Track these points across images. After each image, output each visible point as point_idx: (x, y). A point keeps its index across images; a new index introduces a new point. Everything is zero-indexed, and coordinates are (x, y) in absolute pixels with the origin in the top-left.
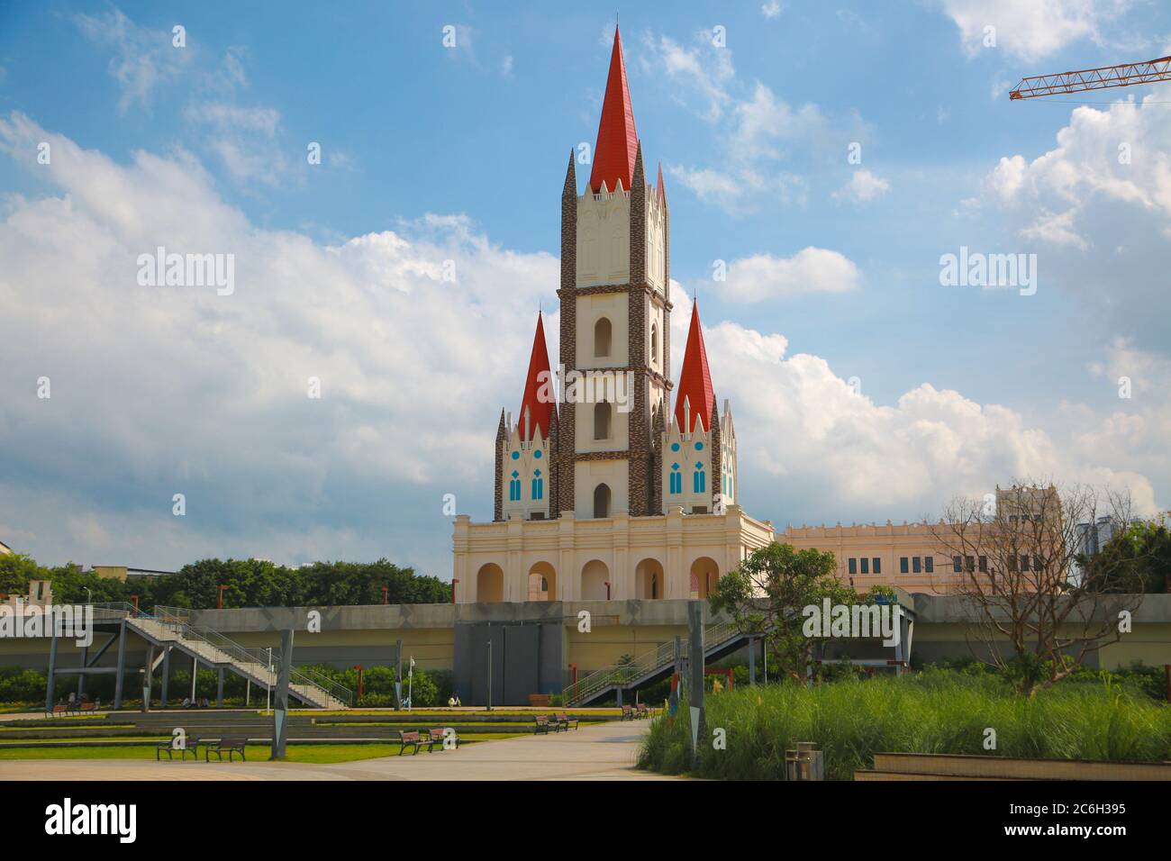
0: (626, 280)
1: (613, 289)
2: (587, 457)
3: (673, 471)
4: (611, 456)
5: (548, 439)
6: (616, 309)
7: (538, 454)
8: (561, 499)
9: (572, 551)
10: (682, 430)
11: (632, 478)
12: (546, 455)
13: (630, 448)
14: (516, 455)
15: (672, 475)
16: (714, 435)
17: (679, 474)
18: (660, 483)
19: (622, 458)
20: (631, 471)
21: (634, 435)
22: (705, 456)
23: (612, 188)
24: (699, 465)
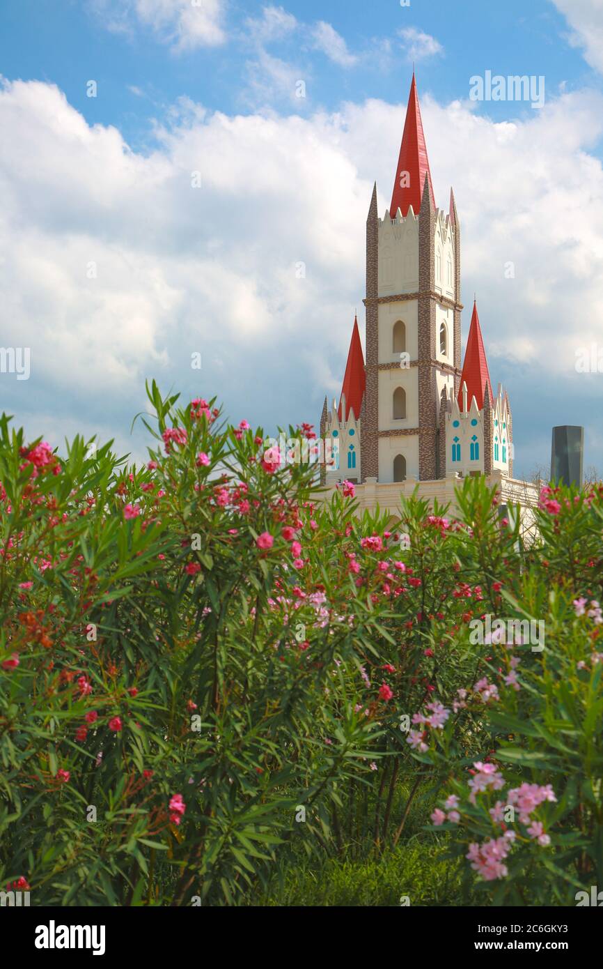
0: (416, 289)
1: (406, 297)
2: (387, 434)
3: (454, 443)
4: (405, 432)
5: (359, 420)
6: (409, 313)
7: (352, 432)
8: (369, 468)
10: (461, 410)
11: (421, 450)
12: (358, 433)
13: (420, 426)
14: (335, 434)
15: (454, 446)
16: (486, 413)
17: (459, 446)
18: (444, 453)
19: (414, 433)
20: (421, 444)
21: (423, 415)
22: (479, 430)
23: (405, 213)
24: (474, 438)
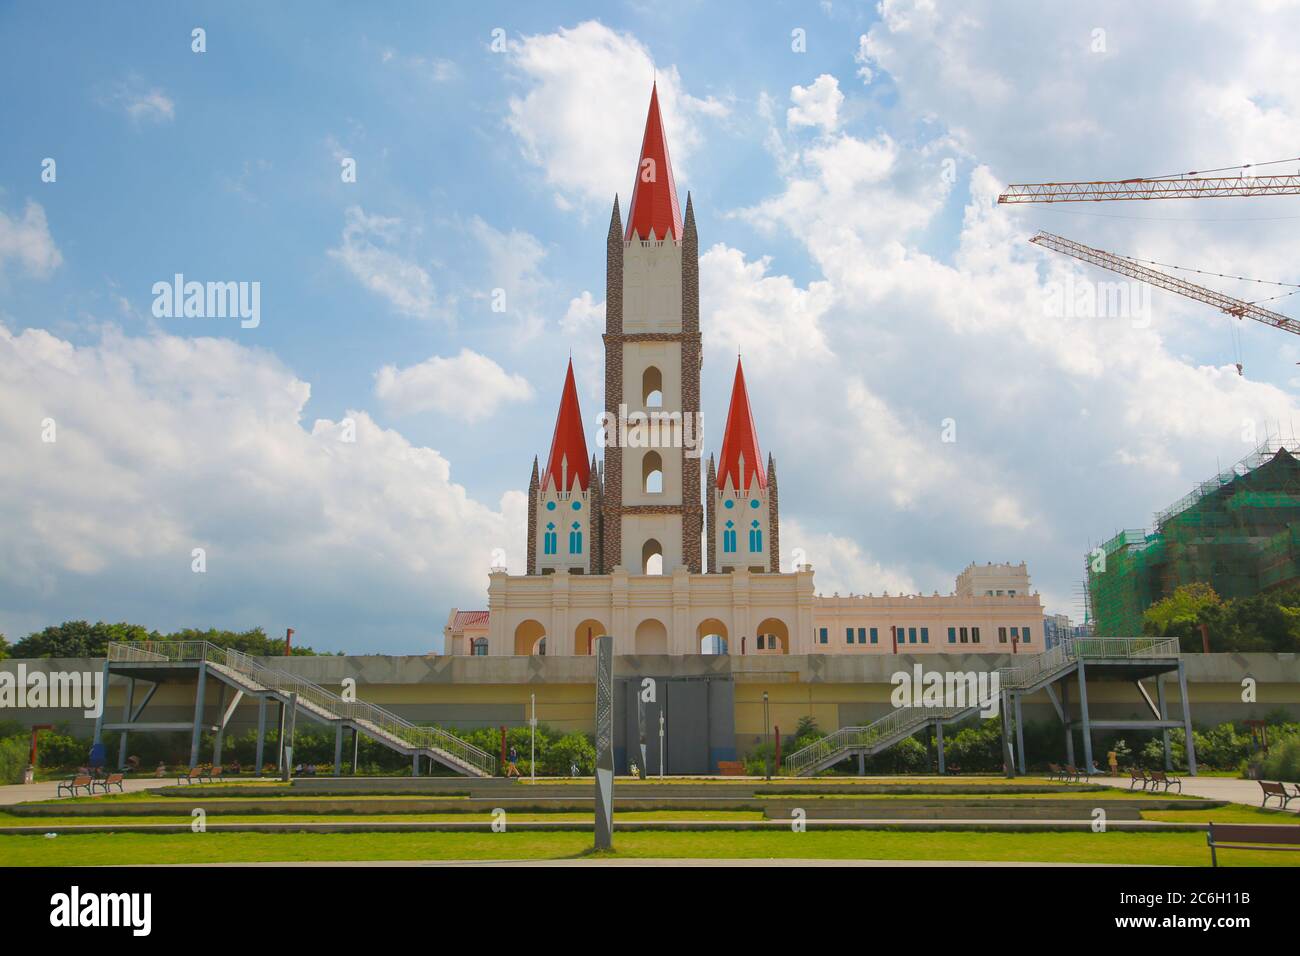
0: (678, 329)
1: (665, 338)
2: (635, 510)
3: (728, 527)
4: (660, 510)
5: (589, 490)
6: (668, 359)
7: (577, 506)
8: (604, 558)
9: (626, 608)
10: (736, 487)
11: (686, 534)
12: (586, 507)
13: (684, 502)
14: (551, 506)
15: (727, 532)
16: (771, 493)
17: (733, 532)
18: (714, 541)
19: (676, 512)
20: (685, 527)
21: (688, 489)
22: (762, 514)
23: (661, 236)
24: (755, 524)
